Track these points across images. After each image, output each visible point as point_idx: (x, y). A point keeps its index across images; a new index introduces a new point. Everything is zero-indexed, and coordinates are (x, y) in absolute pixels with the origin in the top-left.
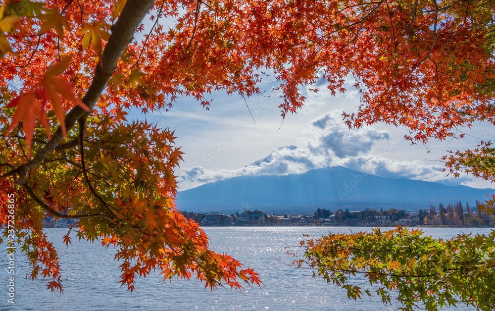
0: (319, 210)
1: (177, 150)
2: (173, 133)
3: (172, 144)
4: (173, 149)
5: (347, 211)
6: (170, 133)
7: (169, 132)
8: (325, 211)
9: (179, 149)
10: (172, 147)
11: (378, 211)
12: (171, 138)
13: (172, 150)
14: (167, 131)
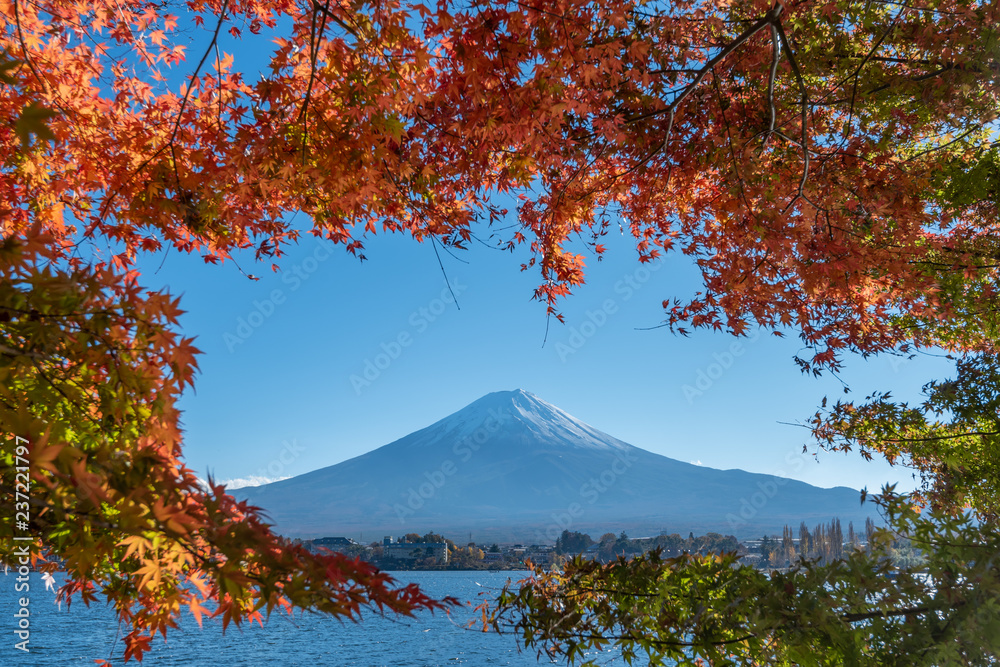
0: (566, 534)
1: (186, 342)
2: (177, 301)
3: (173, 328)
4: (178, 341)
5: (624, 537)
6: (172, 300)
7: (168, 296)
8: (578, 536)
9: (191, 340)
10: (175, 335)
11: (685, 537)
12: (173, 312)
13: (174, 344)
14: (164, 293)
